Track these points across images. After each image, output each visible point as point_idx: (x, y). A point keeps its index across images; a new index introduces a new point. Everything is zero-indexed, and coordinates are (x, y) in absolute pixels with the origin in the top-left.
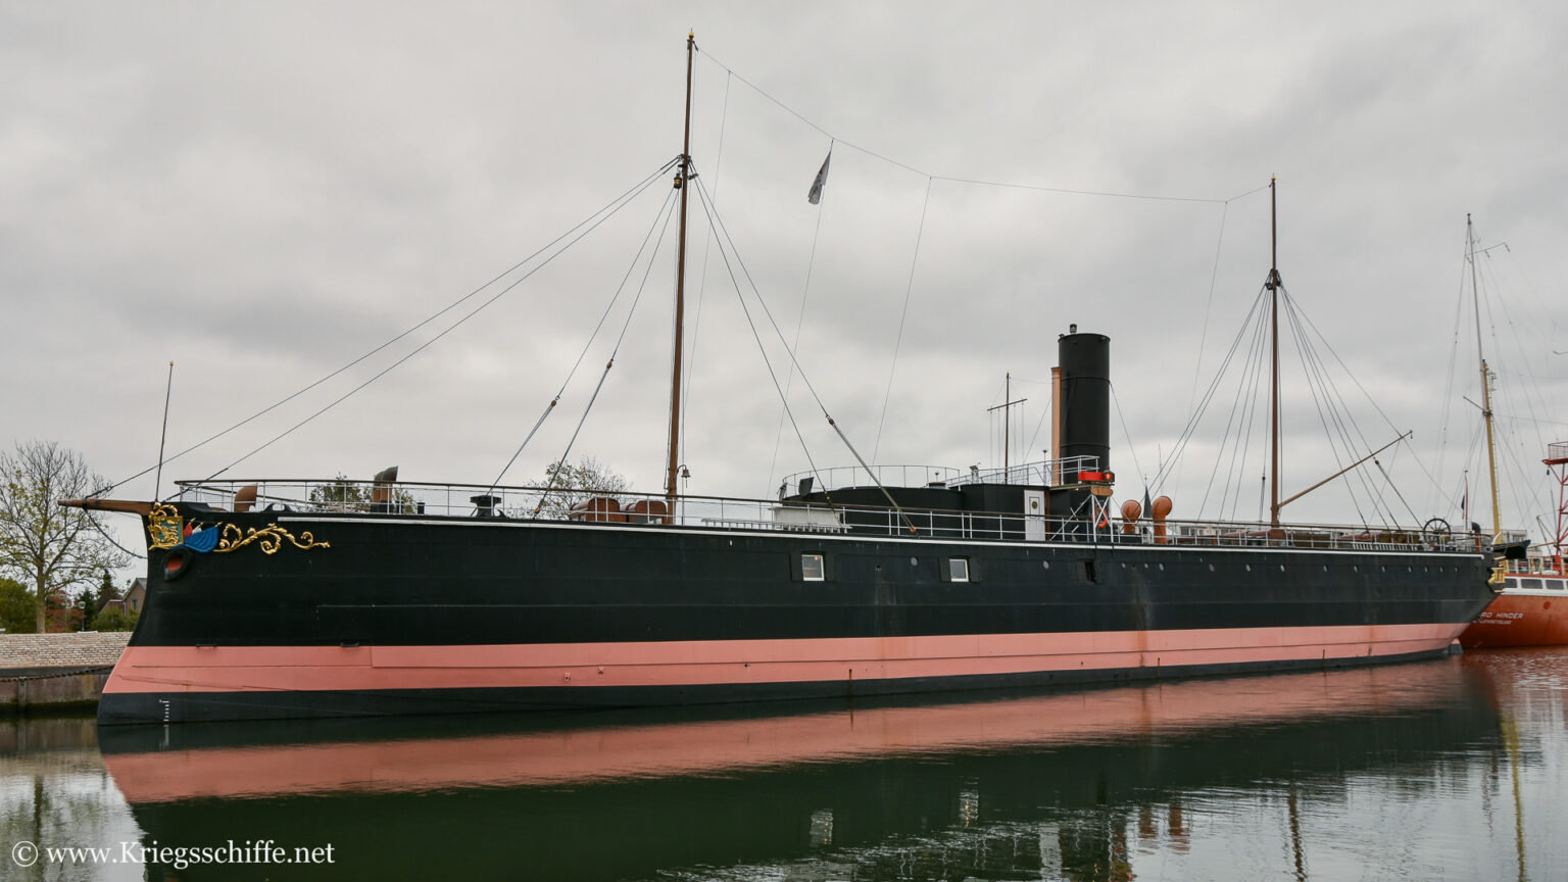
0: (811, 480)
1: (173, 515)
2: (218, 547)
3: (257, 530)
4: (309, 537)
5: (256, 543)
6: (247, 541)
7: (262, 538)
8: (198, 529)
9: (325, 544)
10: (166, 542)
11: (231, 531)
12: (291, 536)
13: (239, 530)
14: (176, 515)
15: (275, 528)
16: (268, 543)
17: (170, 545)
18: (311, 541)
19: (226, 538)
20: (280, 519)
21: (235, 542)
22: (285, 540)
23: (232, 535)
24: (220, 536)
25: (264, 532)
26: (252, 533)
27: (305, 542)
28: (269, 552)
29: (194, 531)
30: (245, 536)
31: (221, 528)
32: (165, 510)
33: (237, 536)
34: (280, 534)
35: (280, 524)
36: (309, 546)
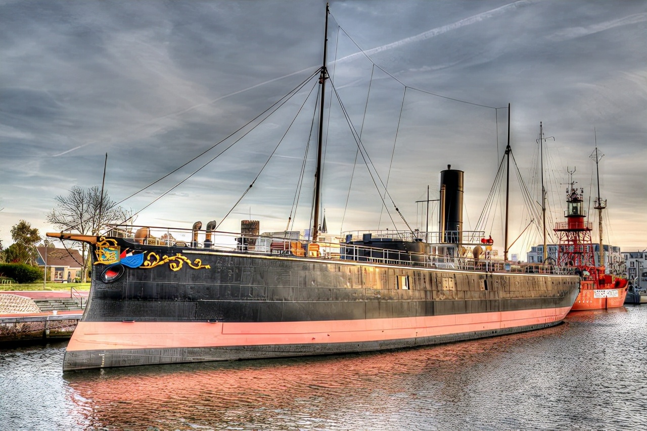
0: (351, 236)
1: (114, 245)
2: (143, 265)
3: (169, 257)
4: (199, 262)
5: (167, 265)
6: (162, 263)
7: (171, 261)
8: (131, 254)
9: (208, 267)
10: (108, 260)
11: (152, 256)
12: (189, 261)
13: (157, 256)
14: (116, 245)
15: (180, 257)
16: (175, 265)
17: (110, 262)
18: (200, 264)
19: (149, 260)
20: (184, 251)
21: (154, 263)
22: (185, 263)
23: (153, 259)
24: (145, 259)
25: (173, 258)
26: (166, 258)
27: (197, 265)
28: (175, 270)
29: (128, 255)
30: (161, 259)
31: (146, 255)
32: (109, 242)
33: (156, 259)
34: (183, 260)
35: (183, 254)
36: (199, 267)
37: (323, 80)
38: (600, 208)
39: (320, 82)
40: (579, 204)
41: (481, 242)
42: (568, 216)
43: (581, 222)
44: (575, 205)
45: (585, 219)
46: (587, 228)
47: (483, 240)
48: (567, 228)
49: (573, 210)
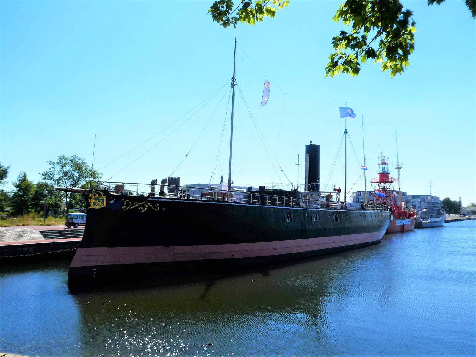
0: (251, 187)
1: (101, 195)
2: (122, 209)
3: (138, 203)
4: (158, 206)
5: (137, 208)
6: (134, 207)
7: (140, 206)
9: (164, 209)
10: (97, 206)
11: (127, 202)
12: (152, 206)
13: (131, 203)
14: (103, 196)
15: (146, 203)
16: (142, 208)
17: (99, 207)
18: (159, 208)
19: (125, 206)
20: (148, 199)
21: (129, 207)
22: (149, 207)
23: (128, 204)
24: (123, 205)
25: (141, 204)
26: (136, 204)
27: (157, 208)
28: (142, 211)
29: (111, 202)
30: (133, 205)
31: (124, 201)
32: (97, 193)
33: (129, 205)
34: (147, 205)
35: (148, 201)
36: (158, 210)
37: (233, 86)
38: (399, 168)
39: (231, 87)
40: (386, 166)
41: (333, 190)
42: (380, 174)
43: (387, 177)
44: (383, 166)
45: (390, 175)
46: (391, 181)
47: (335, 190)
48: (379, 181)
49: (382, 169)
